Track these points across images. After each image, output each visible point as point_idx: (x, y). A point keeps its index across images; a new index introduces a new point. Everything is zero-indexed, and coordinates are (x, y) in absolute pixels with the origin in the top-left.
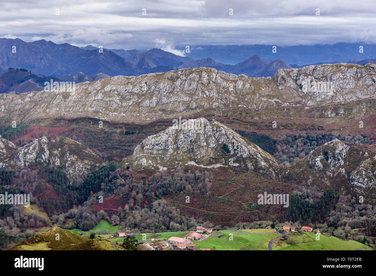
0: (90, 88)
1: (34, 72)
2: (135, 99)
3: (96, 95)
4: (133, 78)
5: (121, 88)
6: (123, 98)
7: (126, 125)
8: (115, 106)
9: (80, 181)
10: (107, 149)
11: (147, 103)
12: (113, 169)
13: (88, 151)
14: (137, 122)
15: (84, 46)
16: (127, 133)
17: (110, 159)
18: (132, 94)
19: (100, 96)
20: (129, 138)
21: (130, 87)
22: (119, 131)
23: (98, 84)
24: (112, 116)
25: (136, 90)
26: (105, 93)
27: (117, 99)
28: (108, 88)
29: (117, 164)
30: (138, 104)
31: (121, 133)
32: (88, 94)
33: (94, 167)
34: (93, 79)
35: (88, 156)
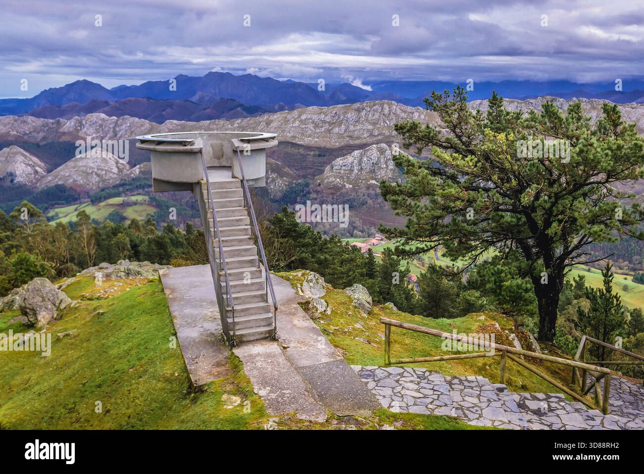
0: (289, 117)
1: (242, 101)
2: (327, 126)
3: (293, 122)
4: (325, 109)
5: (315, 117)
6: (316, 126)
7: (319, 148)
8: (310, 132)
9: (279, 195)
10: (303, 168)
11: (336, 130)
12: (307, 185)
13: (287, 169)
14: (328, 146)
15: (286, 79)
16: (320, 156)
17: (305, 177)
18: (324, 122)
19: (297, 124)
20: (321, 159)
21: (323, 116)
22: (312, 153)
23: (295, 113)
24: (306, 141)
25: (328, 119)
26: (301, 121)
27: (311, 126)
28: (303, 117)
29: (310, 181)
30: (329, 131)
31: (314, 155)
32: (286, 121)
33: (291, 183)
34: (292, 109)
35: (287, 175)
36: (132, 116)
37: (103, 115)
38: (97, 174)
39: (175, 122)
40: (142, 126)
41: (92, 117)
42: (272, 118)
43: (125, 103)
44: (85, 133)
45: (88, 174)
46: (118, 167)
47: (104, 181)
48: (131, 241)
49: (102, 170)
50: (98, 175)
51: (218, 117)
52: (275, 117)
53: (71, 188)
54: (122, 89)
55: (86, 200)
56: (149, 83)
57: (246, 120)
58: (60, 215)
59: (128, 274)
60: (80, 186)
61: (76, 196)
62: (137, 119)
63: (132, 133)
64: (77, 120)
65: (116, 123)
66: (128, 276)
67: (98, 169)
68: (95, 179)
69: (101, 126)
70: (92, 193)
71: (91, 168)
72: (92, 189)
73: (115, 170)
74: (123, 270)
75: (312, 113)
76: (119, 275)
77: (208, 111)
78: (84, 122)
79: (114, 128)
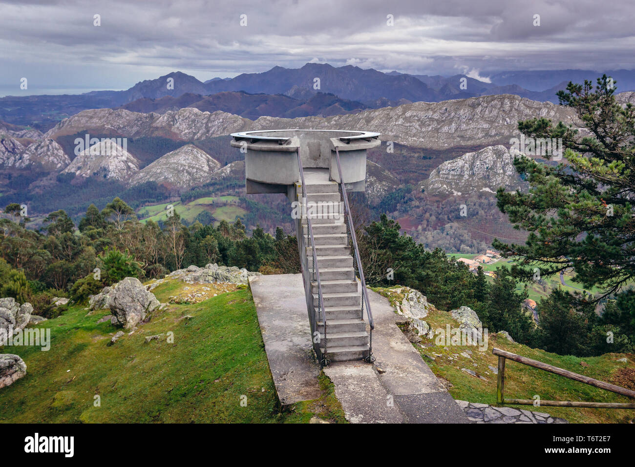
0: (392, 113)
1: (341, 96)
2: (435, 125)
3: (397, 120)
4: (434, 104)
5: (422, 115)
6: (423, 124)
7: (424, 150)
8: (414, 131)
9: (377, 201)
10: (405, 172)
11: (445, 129)
12: (409, 191)
13: (387, 173)
14: (435, 147)
15: (389, 71)
16: (425, 158)
17: (407, 182)
18: (432, 120)
19: (400, 121)
20: (426, 162)
21: (431, 113)
22: (416, 155)
23: (399, 110)
24: (411, 141)
25: (436, 116)
26: (405, 119)
27: (416, 125)
28: (408, 114)
29: (413, 187)
30: (437, 130)
31: (419, 157)
32: (389, 118)
33: (390, 188)
34: (395, 105)
35: (386, 178)
36: (225, 111)
37: (196, 110)
38: (187, 172)
39: (269, 118)
40: (235, 122)
41: (185, 111)
42: (372, 115)
43: (218, 97)
44: (178, 128)
45: (179, 171)
46: (209, 165)
47: (194, 179)
48: (219, 244)
49: (193, 168)
50: (189, 173)
51: (314, 114)
52: (377, 113)
53: (162, 186)
54: (217, 82)
55: (176, 199)
56: (244, 75)
57: (344, 117)
58: (151, 214)
59: (216, 278)
60: (171, 183)
61: (167, 194)
62: (230, 115)
63: (224, 129)
64: (170, 114)
65: (209, 119)
66: (216, 281)
67: (189, 167)
68: (186, 177)
69: (193, 121)
70: (182, 192)
71: (182, 165)
72: (182, 187)
73: (206, 168)
74: (211, 274)
75: (418, 110)
76: (207, 279)
77: (304, 106)
78: (177, 117)
79: (207, 124)
